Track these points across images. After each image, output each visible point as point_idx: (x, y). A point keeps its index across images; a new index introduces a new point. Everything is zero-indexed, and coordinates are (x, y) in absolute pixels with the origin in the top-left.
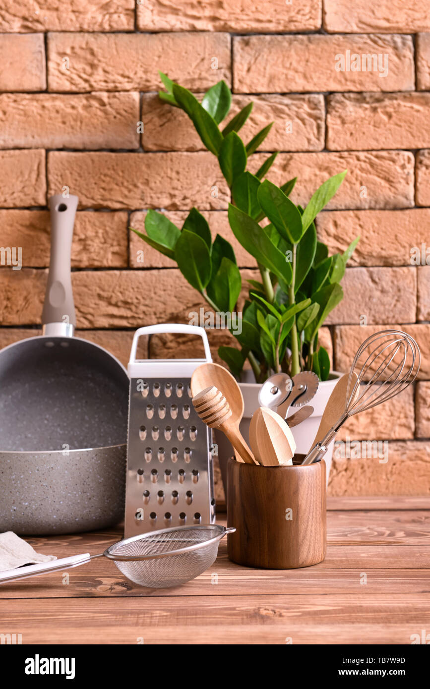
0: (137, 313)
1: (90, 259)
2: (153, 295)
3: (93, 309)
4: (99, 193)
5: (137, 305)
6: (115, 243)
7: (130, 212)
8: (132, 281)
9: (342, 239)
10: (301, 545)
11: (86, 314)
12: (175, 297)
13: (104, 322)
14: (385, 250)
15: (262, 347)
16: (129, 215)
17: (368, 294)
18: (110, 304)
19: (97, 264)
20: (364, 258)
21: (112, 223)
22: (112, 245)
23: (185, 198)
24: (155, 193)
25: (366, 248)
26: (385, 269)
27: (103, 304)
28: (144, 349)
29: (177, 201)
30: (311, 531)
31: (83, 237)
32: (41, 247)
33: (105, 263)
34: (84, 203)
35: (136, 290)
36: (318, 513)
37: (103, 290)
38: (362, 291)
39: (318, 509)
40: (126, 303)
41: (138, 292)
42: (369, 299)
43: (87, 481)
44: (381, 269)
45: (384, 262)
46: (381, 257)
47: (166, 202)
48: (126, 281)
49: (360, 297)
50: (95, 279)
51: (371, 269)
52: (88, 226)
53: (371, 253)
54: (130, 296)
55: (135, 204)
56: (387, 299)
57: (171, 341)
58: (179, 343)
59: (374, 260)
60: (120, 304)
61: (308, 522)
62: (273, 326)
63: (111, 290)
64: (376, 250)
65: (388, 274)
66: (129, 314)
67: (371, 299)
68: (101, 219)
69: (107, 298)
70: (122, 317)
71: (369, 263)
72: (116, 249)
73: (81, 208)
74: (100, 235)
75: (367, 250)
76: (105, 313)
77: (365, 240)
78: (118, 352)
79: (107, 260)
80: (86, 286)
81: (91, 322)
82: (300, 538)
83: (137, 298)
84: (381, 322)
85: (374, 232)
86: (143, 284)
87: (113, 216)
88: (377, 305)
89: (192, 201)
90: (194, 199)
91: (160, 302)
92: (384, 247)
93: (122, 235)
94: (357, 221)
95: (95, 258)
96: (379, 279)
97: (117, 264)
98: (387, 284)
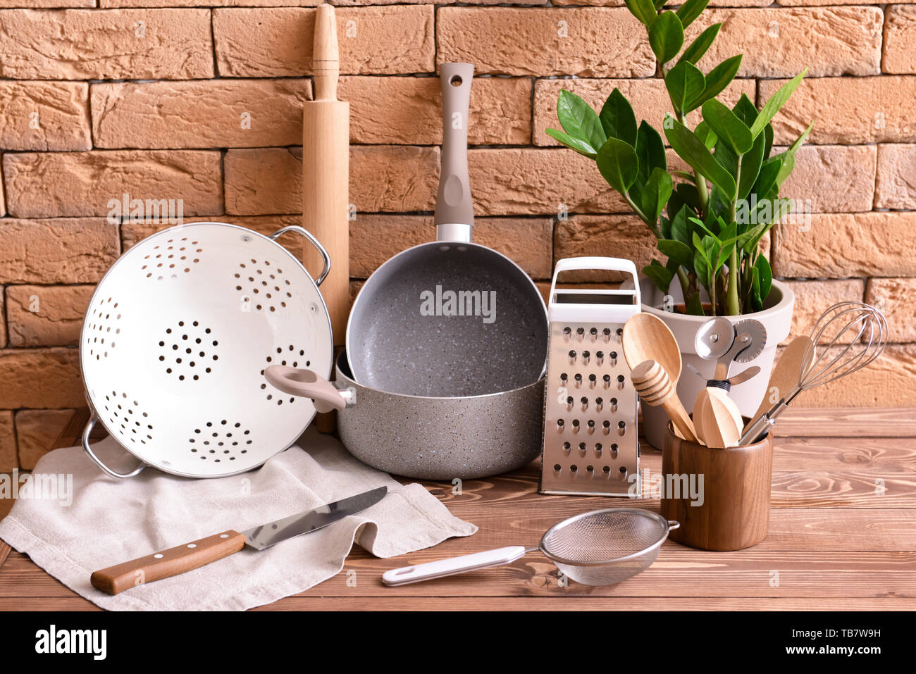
0: (540, 200)
1: (485, 135)
2: (560, 178)
3: (490, 194)
4: (498, 58)
5: (541, 190)
6: (516, 117)
7: (535, 79)
8: (535, 162)
9: (791, 113)
10: (745, 527)
11: (481, 200)
12: (587, 181)
13: (502, 209)
14: (841, 126)
15: (695, 267)
16: (533, 83)
17: (817, 177)
18: (509, 188)
19: (494, 141)
20: (815, 135)
21: (512, 93)
22: (512, 119)
23: (601, 64)
24: (566, 58)
25: (817, 123)
26: (840, 147)
27: (500, 188)
28: (548, 240)
29: (592, 67)
30: (756, 512)
31: (478, 109)
32: (429, 121)
33: (504, 141)
34: (480, 70)
35: (540, 172)
36: (763, 492)
37: (502, 173)
38: (810, 174)
39: (764, 488)
40: (528, 187)
41: (542, 174)
42: (818, 184)
43: (499, 426)
44: (834, 147)
45: (839, 139)
46: (835, 134)
47: (579, 68)
48: (528, 162)
49: (807, 182)
50: (492, 160)
51: (822, 148)
52: (485, 97)
53: (824, 129)
54: (533, 179)
55: (541, 70)
56: (840, 184)
57: (580, 232)
58: (589, 234)
59: (826, 137)
60: (520, 188)
61: (753, 504)
62: (710, 246)
63: (510, 172)
64: (830, 125)
65: (843, 154)
66: (531, 200)
67: (820, 184)
68: (500, 88)
69: (505, 182)
70: (522, 204)
71: (821, 141)
72: (517, 123)
73: (477, 75)
74: (499, 107)
75: (819, 126)
76: (504, 199)
77: (817, 114)
78: (517, 243)
79: (507, 136)
80: (481, 168)
81: (486, 209)
82: (743, 521)
83: (541, 182)
84: (830, 210)
85: (829, 104)
86: (549, 166)
87: (515, 84)
88: (827, 191)
89: (609, 67)
90: (612, 66)
91: (569, 186)
92: (840, 123)
93: (525, 108)
94: (809, 90)
95: (492, 134)
96: (831, 160)
97: (518, 141)
98: (841, 165)
